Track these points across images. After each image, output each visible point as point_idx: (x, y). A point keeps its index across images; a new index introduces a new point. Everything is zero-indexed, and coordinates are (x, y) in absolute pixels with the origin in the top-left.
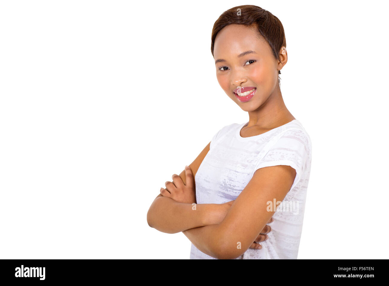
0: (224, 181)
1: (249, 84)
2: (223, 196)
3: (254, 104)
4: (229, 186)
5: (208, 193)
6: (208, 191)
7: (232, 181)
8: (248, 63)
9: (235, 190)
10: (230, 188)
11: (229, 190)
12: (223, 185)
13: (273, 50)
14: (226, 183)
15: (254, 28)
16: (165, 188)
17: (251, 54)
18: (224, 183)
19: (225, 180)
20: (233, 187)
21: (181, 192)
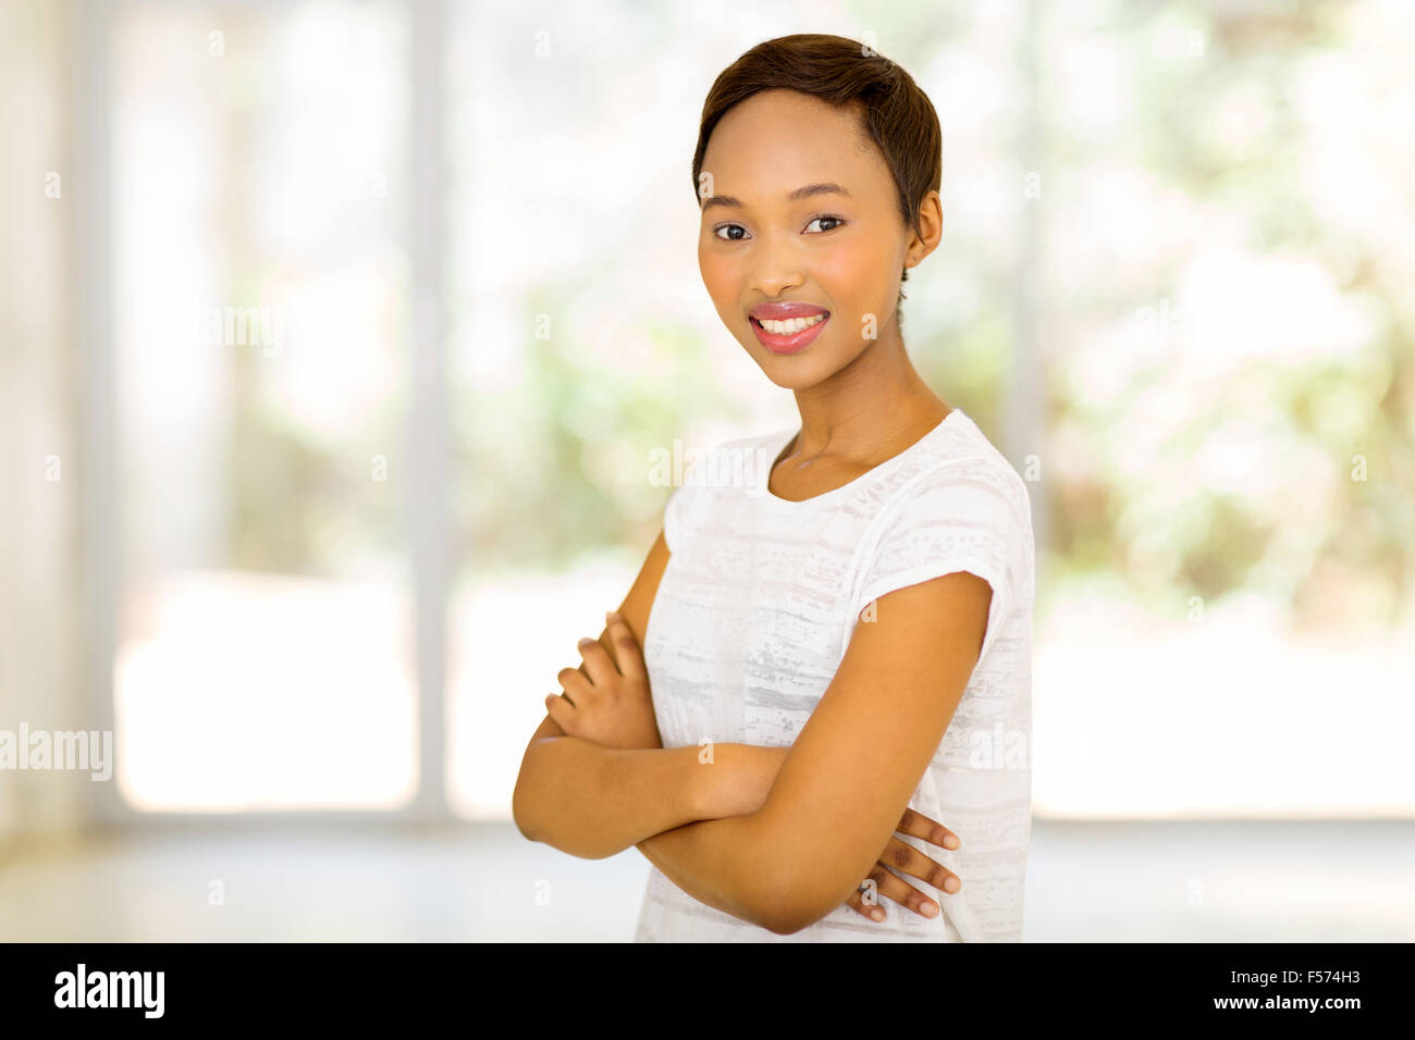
0: (765, 650)
1: (810, 295)
2: (753, 700)
3: (812, 366)
4: (781, 663)
5: (704, 696)
6: (702, 691)
7: (792, 647)
8: (816, 227)
9: (801, 675)
10: (781, 670)
11: (778, 675)
12: (761, 661)
13: (903, 197)
14: (770, 655)
15: (853, 112)
16: (559, 690)
17: (832, 196)
18: (764, 654)
19: (767, 645)
20: (794, 667)
21: (609, 699)
